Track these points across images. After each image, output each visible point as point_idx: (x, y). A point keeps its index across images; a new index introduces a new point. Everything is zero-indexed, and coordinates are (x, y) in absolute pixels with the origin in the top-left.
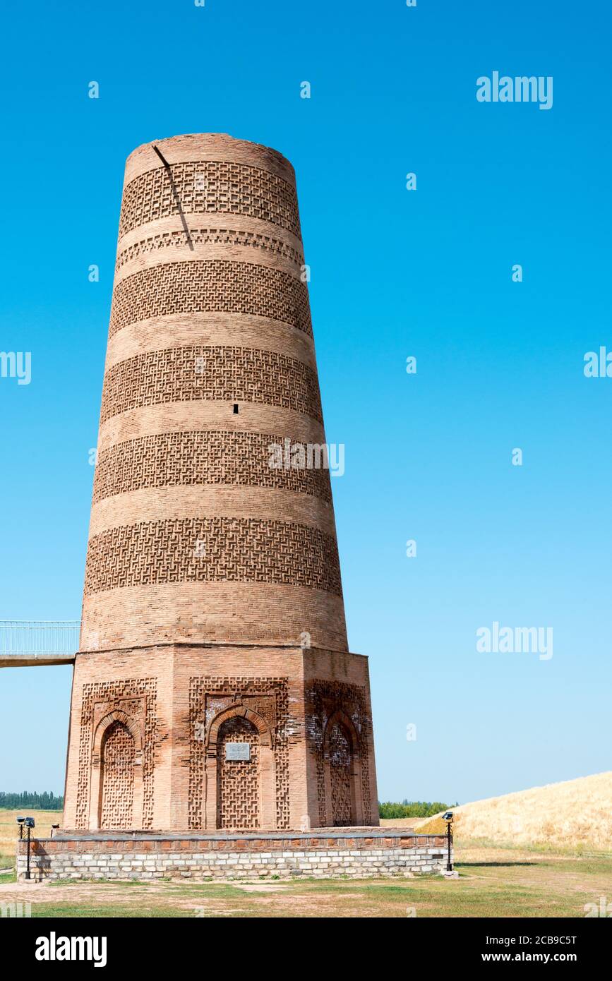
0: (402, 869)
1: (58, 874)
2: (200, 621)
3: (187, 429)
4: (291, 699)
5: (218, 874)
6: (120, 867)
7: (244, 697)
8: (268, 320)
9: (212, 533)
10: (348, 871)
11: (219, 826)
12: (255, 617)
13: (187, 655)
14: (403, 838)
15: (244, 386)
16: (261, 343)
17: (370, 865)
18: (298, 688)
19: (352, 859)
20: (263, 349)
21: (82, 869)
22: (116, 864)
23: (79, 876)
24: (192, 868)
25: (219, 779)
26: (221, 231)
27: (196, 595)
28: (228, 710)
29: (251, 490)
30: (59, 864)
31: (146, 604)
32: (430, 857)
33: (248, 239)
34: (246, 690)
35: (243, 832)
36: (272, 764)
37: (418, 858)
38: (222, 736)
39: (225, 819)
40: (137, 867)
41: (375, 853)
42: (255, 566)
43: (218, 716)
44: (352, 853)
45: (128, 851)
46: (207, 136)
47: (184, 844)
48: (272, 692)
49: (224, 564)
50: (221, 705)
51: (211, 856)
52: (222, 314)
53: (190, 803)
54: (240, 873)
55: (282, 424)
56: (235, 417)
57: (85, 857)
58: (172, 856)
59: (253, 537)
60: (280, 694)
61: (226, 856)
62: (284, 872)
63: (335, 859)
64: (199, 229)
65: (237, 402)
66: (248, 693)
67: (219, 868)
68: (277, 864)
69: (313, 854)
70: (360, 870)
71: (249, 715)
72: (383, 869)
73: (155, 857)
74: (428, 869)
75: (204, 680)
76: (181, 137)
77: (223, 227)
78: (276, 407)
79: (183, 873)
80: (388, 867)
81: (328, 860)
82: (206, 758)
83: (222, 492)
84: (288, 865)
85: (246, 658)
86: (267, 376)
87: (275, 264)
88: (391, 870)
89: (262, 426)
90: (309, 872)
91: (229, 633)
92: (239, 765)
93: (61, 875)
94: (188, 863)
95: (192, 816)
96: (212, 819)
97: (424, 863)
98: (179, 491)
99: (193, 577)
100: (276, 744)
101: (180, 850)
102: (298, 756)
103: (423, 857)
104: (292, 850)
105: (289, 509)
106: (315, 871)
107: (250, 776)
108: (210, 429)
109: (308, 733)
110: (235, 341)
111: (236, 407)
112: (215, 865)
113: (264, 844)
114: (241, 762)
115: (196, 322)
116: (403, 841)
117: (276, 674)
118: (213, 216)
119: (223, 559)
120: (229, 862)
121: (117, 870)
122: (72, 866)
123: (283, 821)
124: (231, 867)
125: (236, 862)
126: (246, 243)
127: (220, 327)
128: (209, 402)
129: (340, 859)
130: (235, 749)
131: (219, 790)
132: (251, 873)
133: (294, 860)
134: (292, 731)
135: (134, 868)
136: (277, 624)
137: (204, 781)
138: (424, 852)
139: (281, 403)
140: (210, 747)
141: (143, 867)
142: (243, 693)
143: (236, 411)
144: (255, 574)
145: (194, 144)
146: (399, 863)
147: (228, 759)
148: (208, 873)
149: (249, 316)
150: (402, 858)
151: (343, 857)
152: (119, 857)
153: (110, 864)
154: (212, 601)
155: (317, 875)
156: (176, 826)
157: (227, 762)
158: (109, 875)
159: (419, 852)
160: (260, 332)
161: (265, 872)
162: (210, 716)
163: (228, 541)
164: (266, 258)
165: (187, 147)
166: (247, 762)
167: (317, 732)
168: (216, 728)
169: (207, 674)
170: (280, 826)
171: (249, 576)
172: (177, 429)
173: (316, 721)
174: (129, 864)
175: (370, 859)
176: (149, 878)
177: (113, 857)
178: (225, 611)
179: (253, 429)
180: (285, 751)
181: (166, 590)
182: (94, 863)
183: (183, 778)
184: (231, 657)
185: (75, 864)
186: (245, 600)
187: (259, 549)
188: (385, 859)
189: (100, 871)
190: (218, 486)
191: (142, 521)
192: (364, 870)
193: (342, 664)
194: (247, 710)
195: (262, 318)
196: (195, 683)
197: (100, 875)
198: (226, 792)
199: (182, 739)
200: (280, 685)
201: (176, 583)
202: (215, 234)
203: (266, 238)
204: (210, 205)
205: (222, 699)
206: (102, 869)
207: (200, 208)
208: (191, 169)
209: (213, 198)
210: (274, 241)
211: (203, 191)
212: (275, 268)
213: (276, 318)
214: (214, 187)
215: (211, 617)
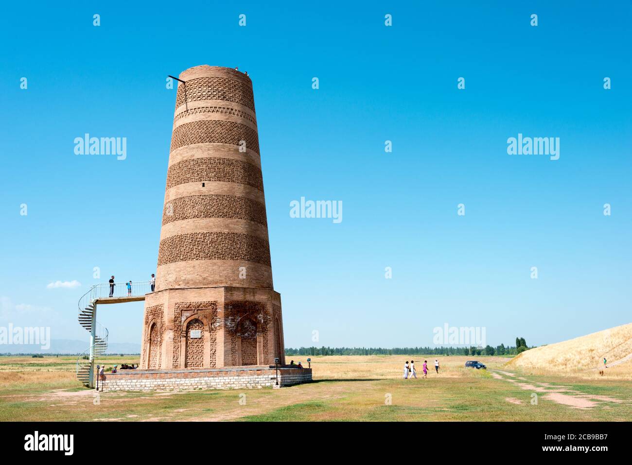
0: (257, 384)
1: (111, 388)
2: (184, 279)
3: (183, 196)
4: (218, 310)
5: (176, 388)
6: (136, 385)
7: (197, 310)
8: (222, 144)
9: (190, 240)
10: (232, 385)
11: (186, 366)
12: (207, 275)
13: (174, 293)
14: (257, 370)
15: (208, 174)
16: (217, 155)
17: (242, 383)
18: (221, 305)
19: (234, 380)
20: (218, 157)
21: (120, 386)
22: (134, 384)
23: (119, 389)
24: (165, 385)
25: (187, 346)
26: (202, 108)
27: (183, 267)
28: (191, 316)
29: (208, 219)
31: (166, 272)
32: (270, 379)
33: (214, 110)
34: (198, 307)
35: (193, 369)
36: (209, 338)
37: (264, 379)
38: (188, 327)
39: (190, 363)
40: (143, 385)
41: (244, 377)
42: (208, 253)
43: (187, 319)
44: (235, 378)
45: (139, 378)
46: (199, 67)
47: (163, 375)
48: (210, 307)
49: (194, 253)
50: (187, 314)
51: (173, 380)
52: (200, 144)
53: (174, 357)
54: (186, 387)
55: (226, 189)
56: (204, 189)
57: (122, 381)
58: (157, 380)
59: (208, 240)
60: (214, 308)
61: (180, 380)
62: (204, 386)
63: (227, 381)
64: (193, 108)
65: (203, 182)
66: (200, 308)
68: (201, 383)
70: (238, 385)
71: (200, 319)
72: (248, 385)
73: (150, 381)
74: (269, 384)
75: (181, 304)
76: (189, 69)
77: (203, 106)
78: (223, 182)
79: (161, 388)
81: (224, 381)
82: (181, 337)
83: (195, 222)
84: (206, 383)
85: (199, 293)
86: (219, 169)
87: (228, 119)
88: (252, 385)
89: (216, 191)
90: (216, 386)
91: (195, 283)
92: (196, 340)
93: (112, 389)
94: (164, 383)
95: (174, 363)
96: (183, 363)
97: (267, 381)
98: (179, 223)
99: (182, 260)
100: (211, 330)
101: (161, 378)
102: (220, 335)
103: (267, 379)
104: (208, 377)
105: (227, 226)
106: (218, 386)
107: (201, 345)
108: (192, 195)
109: (226, 325)
110: (205, 155)
111: (204, 184)
113: (196, 374)
114: (197, 338)
115: (190, 149)
116: (257, 372)
117: (212, 300)
118: (200, 102)
119: (194, 251)
120: (181, 382)
121: (135, 386)
122: (116, 385)
123: (213, 364)
124: (182, 384)
125: (183, 382)
126: (213, 111)
127: (199, 150)
128: (192, 183)
129: (229, 380)
130: (194, 333)
131: (187, 351)
132: (190, 387)
133: (209, 381)
134: (218, 324)
135: (141, 386)
136: (217, 278)
137: (180, 348)
138: (267, 377)
139: (226, 180)
140: (183, 333)
141: (145, 385)
142: (197, 309)
143: (204, 185)
144: (209, 257)
145: (194, 72)
146: (255, 382)
147: (191, 337)
148: (172, 387)
149: (212, 143)
150: (257, 380)
152: (136, 381)
153: (132, 384)
154: (189, 269)
155: (219, 388)
156: (167, 367)
157: (191, 339)
158: (131, 389)
159: (265, 376)
160: (217, 150)
161: (196, 387)
162: (183, 319)
163: (197, 243)
164: (222, 117)
165: (192, 74)
166: (200, 339)
167: (231, 324)
168: (185, 324)
169: (182, 301)
170: (212, 366)
171: (205, 257)
172: (180, 196)
173: (232, 319)
174: (139, 384)
175: (242, 380)
176: (147, 390)
177: (133, 381)
178: (194, 273)
179: (211, 193)
180: (215, 333)
181: (172, 266)
182: (125, 384)
183: (171, 346)
184: (193, 293)
185: (118, 384)
186: (203, 268)
187: (210, 245)
188: (249, 380)
190: (194, 219)
191: (168, 237)
192: (240, 385)
193: (252, 293)
194: (200, 315)
195: (218, 144)
196: (177, 305)
197: (128, 389)
198: (190, 352)
199: (171, 329)
200: (214, 304)
201: (176, 263)
202: (200, 110)
203: (223, 108)
204: (198, 97)
205: (189, 312)
206: (129, 386)
207: (195, 99)
208: (192, 82)
209: (200, 94)
210: (228, 109)
211: (196, 91)
212: (228, 121)
213: (226, 143)
214: (200, 89)
215: (188, 276)
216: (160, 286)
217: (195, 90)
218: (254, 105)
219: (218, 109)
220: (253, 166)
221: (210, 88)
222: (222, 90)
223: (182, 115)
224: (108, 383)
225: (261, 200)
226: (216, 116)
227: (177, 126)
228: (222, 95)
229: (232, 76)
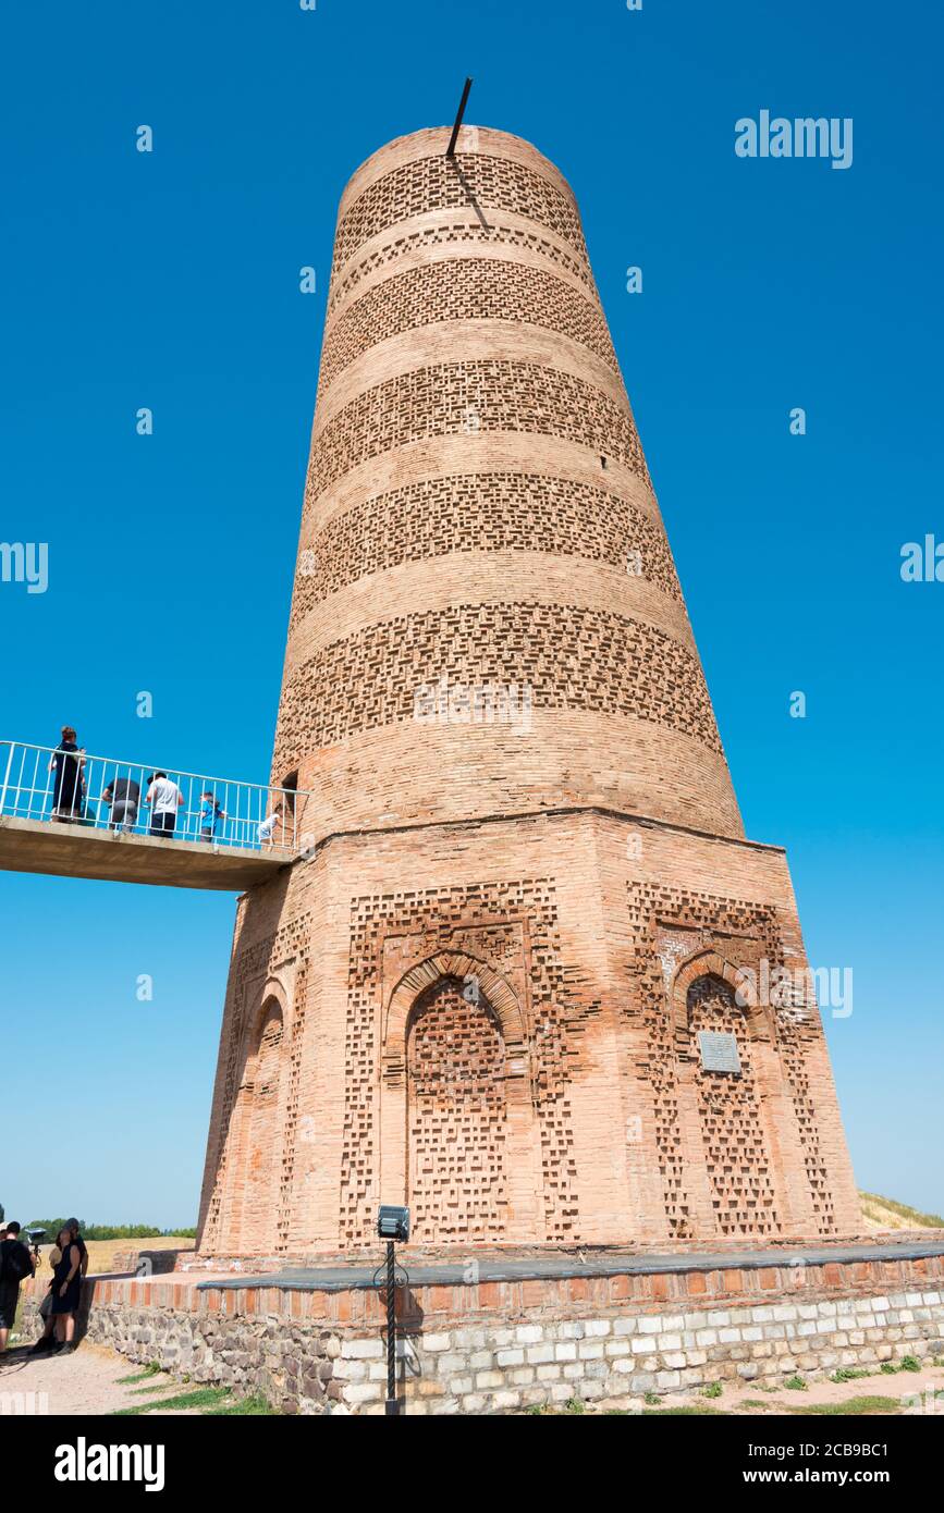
1: (459, 1397)
2: (607, 783)
3: (535, 471)
4: (785, 950)
6: (609, 1360)
7: (715, 934)
13: (615, 834)
15: (607, 437)
18: (790, 929)
21: (518, 1378)
22: (599, 1351)
24: (758, 1351)
27: (593, 734)
28: (695, 958)
29: (644, 584)
30: (462, 1365)
31: (491, 743)
34: (716, 922)
36: (783, 1082)
40: (644, 1357)
43: (681, 971)
45: (619, 1307)
48: (752, 931)
50: (681, 945)
51: (784, 1312)
52: (564, 337)
53: (662, 1171)
57: (528, 1333)
58: (713, 1318)
60: (767, 937)
61: (813, 1311)
66: (721, 927)
67: (806, 1345)
68: (902, 1327)
73: (679, 1321)
75: (649, 889)
78: (645, 486)
82: (675, 1060)
83: (607, 575)
84: (921, 1327)
89: (639, 501)
92: (725, 1083)
94: (747, 1335)
95: (670, 1203)
96: (707, 1210)
98: (532, 559)
99: (581, 703)
100: (780, 1039)
104: (918, 1288)
107: (746, 1109)
108: (571, 478)
110: (586, 376)
111: (603, 460)
112: (797, 1339)
113: (871, 1272)
114: (726, 1075)
115: (526, 334)
117: (760, 898)
120: (822, 1327)
121: (602, 1371)
124: (827, 1339)
125: (833, 1326)
127: (563, 351)
128: (564, 441)
130: (713, 1045)
133: (928, 1314)
135: (639, 1359)
142: (713, 926)
143: (605, 465)
147: (706, 1066)
152: (603, 1327)
153: (585, 1353)
154: (622, 748)
156: (643, 1229)
157: (706, 1073)
158: (589, 1389)
161: (887, 1351)
162: (669, 968)
166: (736, 1077)
168: (681, 995)
169: (653, 879)
170: (821, 1225)
174: (623, 1349)
177: (590, 1327)
178: (646, 771)
180: (798, 1056)
182: (544, 1353)
183: (643, 1106)
184: (686, 852)
185: (502, 1361)
186: (672, 757)
189: (562, 1379)
190: (600, 564)
191: (462, 602)
194: (724, 962)
196: (636, 894)
199: (630, 1013)
200: (765, 920)
201: (550, 710)
205: (682, 934)
206: (568, 1370)
224: (436, 1356)
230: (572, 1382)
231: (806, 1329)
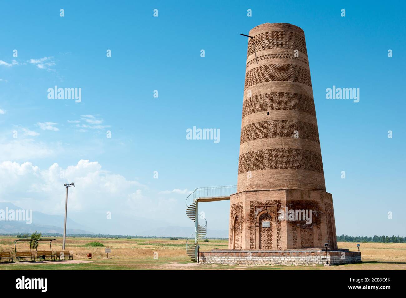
0: (312, 263)
1: (208, 262)
2: (256, 183)
3: (254, 122)
4: (282, 207)
5: (253, 263)
6: (225, 261)
7: (267, 207)
8: (281, 81)
9: (260, 155)
10: (293, 263)
11: (260, 248)
12: (273, 181)
13: (250, 194)
14: (312, 252)
15: (271, 105)
16: (278, 90)
17: (301, 261)
18: (284, 203)
19: (295, 259)
20: (278, 92)
21: (214, 261)
22: (223, 259)
24: (245, 261)
25: (260, 233)
26: (266, 55)
27: (255, 175)
28: (262, 211)
29: (272, 139)
30: (208, 259)
31: (244, 179)
32: (322, 259)
33: (274, 56)
34: (267, 205)
35: (265, 250)
36: (276, 228)
37: (317, 259)
38: (261, 220)
39: (262, 246)
40: (229, 260)
41: (302, 257)
42: (273, 164)
43: (259, 213)
44: (295, 257)
45: (227, 256)
46: (262, 25)
47: (243, 254)
48: (276, 205)
49: (263, 164)
50: (260, 210)
52: (265, 83)
53: (251, 241)
54: (259, 263)
55: (285, 116)
56: (269, 117)
57: (215, 257)
58: (239, 257)
59: (273, 155)
60: (278, 205)
61: (255, 257)
62: (273, 263)
63: (289, 259)
64: (259, 56)
65: (268, 111)
66: (269, 205)
67: (253, 261)
68: (270, 260)
69: (282, 257)
70: (297, 263)
71: (269, 213)
72: (305, 263)
73: (234, 257)
74: (321, 263)
75: (255, 202)
76: (256, 27)
77: (266, 54)
78: (283, 110)
79: (242, 263)
80: (307, 262)
81: (287, 259)
82: (255, 227)
83: (263, 141)
84: (274, 261)
85: (267, 194)
86: (279, 100)
87: (285, 62)
89: (277, 117)
90: (281, 263)
91: (264, 187)
92: (267, 229)
93: (209, 263)
94: (244, 259)
95: (251, 245)
96: (257, 246)
97: (320, 261)
98: (251, 142)
99: (255, 170)
100: (277, 222)
101: (241, 255)
102: (284, 225)
103: (319, 259)
104: (275, 256)
105: (287, 144)
106: (283, 263)
107: (270, 232)
108: (260, 121)
110: (269, 91)
111: (268, 112)
112: (252, 260)
113: (267, 254)
114: (267, 228)
115: (257, 87)
116: (312, 253)
117: (277, 199)
118: (264, 51)
120: (256, 259)
121: (224, 261)
122: (211, 260)
123: (279, 246)
124: (257, 261)
125: (258, 259)
126: (274, 57)
127: (264, 87)
128: (260, 112)
129: (291, 259)
130: (265, 224)
131: (260, 237)
132: (263, 263)
133: (276, 259)
135: (228, 261)
136: (281, 182)
137: (255, 235)
138: (320, 257)
139: (285, 109)
140: (257, 223)
141: (231, 260)
142: (267, 206)
143: (268, 114)
144: (273, 167)
145: (259, 29)
146: (311, 261)
148: (250, 263)
149: (274, 82)
150: (312, 259)
151: (292, 258)
152: (224, 257)
153: (221, 260)
154: (259, 177)
155: (284, 264)
156: (246, 248)
157: (263, 228)
158: (221, 263)
159: (318, 257)
160: (277, 86)
161: (267, 263)
162: (257, 213)
163: (264, 157)
164: (281, 61)
165: (257, 30)
166: (269, 228)
168: (258, 217)
169: (255, 200)
170: (278, 248)
171: (271, 168)
172: (251, 123)
174: (227, 259)
175: (301, 259)
176: (232, 264)
177: (223, 257)
178: (263, 180)
179: (273, 119)
180: (280, 224)
181: (248, 174)
182: (217, 259)
183: (248, 233)
184: (263, 194)
186: (269, 175)
187: (275, 158)
188: (306, 259)
189: (219, 262)
190: (262, 139)
191: (243, 153)
192: (299, 263)
193: (307, 194)
194: (268, 211)
195: (278, 81)
196: (252, 203)
197: (219, 263)
198: (262, 237)
199: (248, 221)
200: (278, 203)
201: (250, 172)
202: (264, 57)
203: (281, 54)
204: (263, 48)
206: (220, 261)
207: (260, 49)
208: (258, 37)
209: (264, 45)
210: (285, 54)
211: (260, 44)
212: (285, 63)
213: (284, 80)
214: (264, 42)
215: (259, 182)
216: (240, 189)
217: (260, 42)
218: (306, 49)
219: (277, 55)
220: (306, 97)
221: (271, 40)
222: (280, 41)
223: (251, 62)
225: (313, 122)
226: (276, 61)
227: (248, 71)
228: (280, 44)
229: (288, 29)
230: (220, 262)
231: (253, 260)
